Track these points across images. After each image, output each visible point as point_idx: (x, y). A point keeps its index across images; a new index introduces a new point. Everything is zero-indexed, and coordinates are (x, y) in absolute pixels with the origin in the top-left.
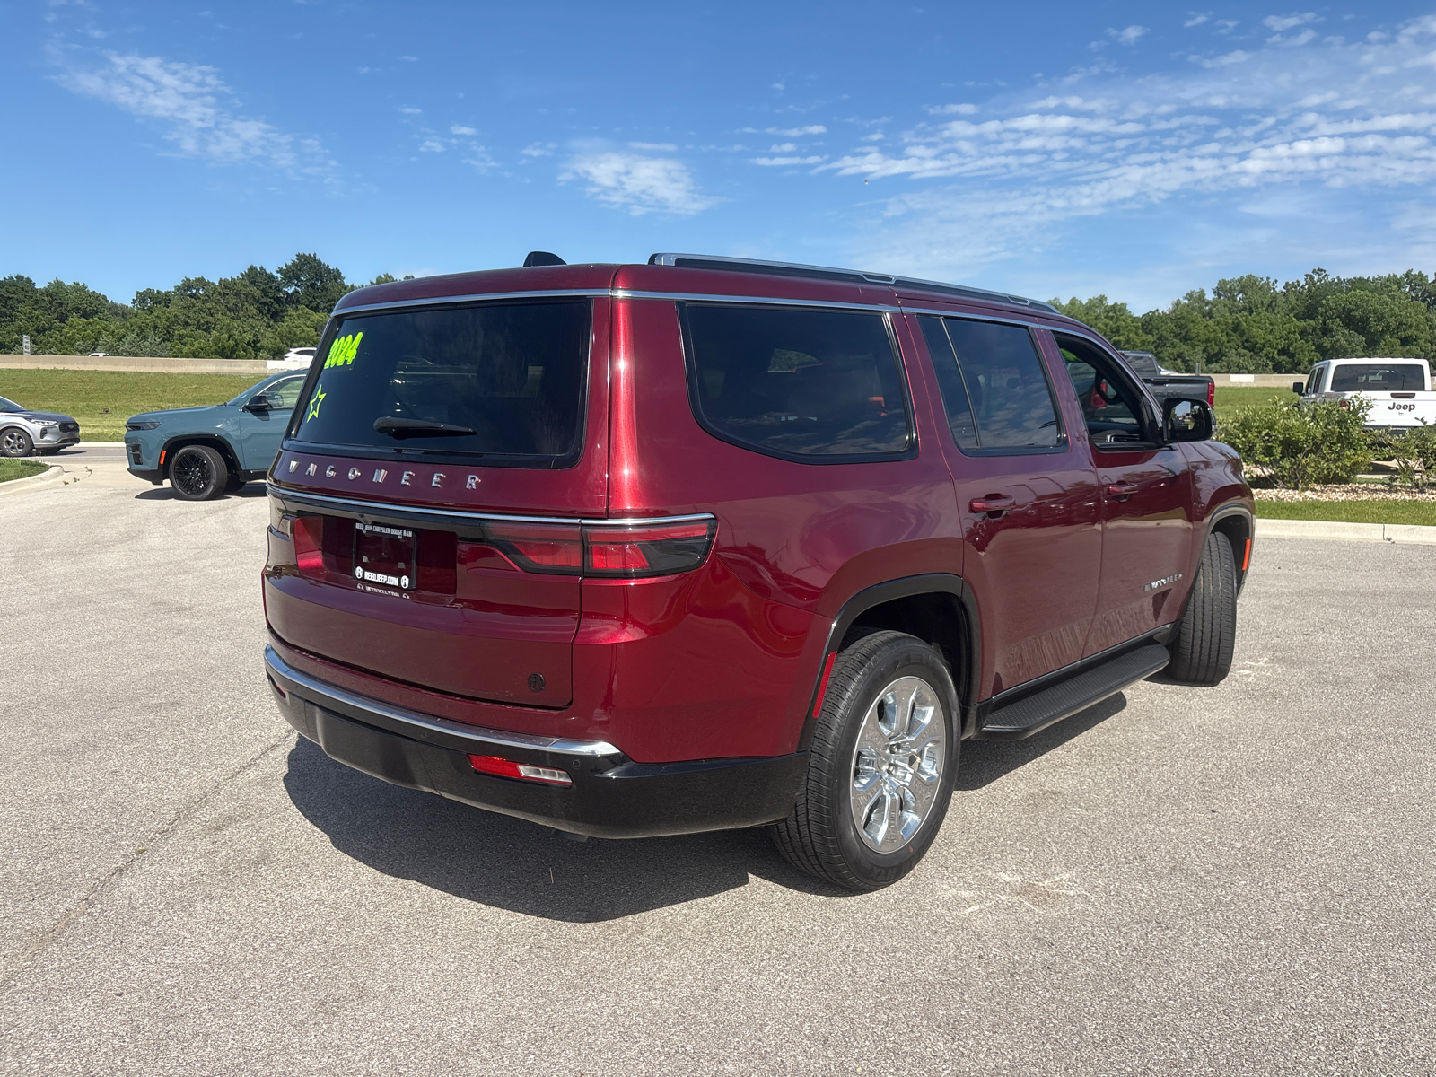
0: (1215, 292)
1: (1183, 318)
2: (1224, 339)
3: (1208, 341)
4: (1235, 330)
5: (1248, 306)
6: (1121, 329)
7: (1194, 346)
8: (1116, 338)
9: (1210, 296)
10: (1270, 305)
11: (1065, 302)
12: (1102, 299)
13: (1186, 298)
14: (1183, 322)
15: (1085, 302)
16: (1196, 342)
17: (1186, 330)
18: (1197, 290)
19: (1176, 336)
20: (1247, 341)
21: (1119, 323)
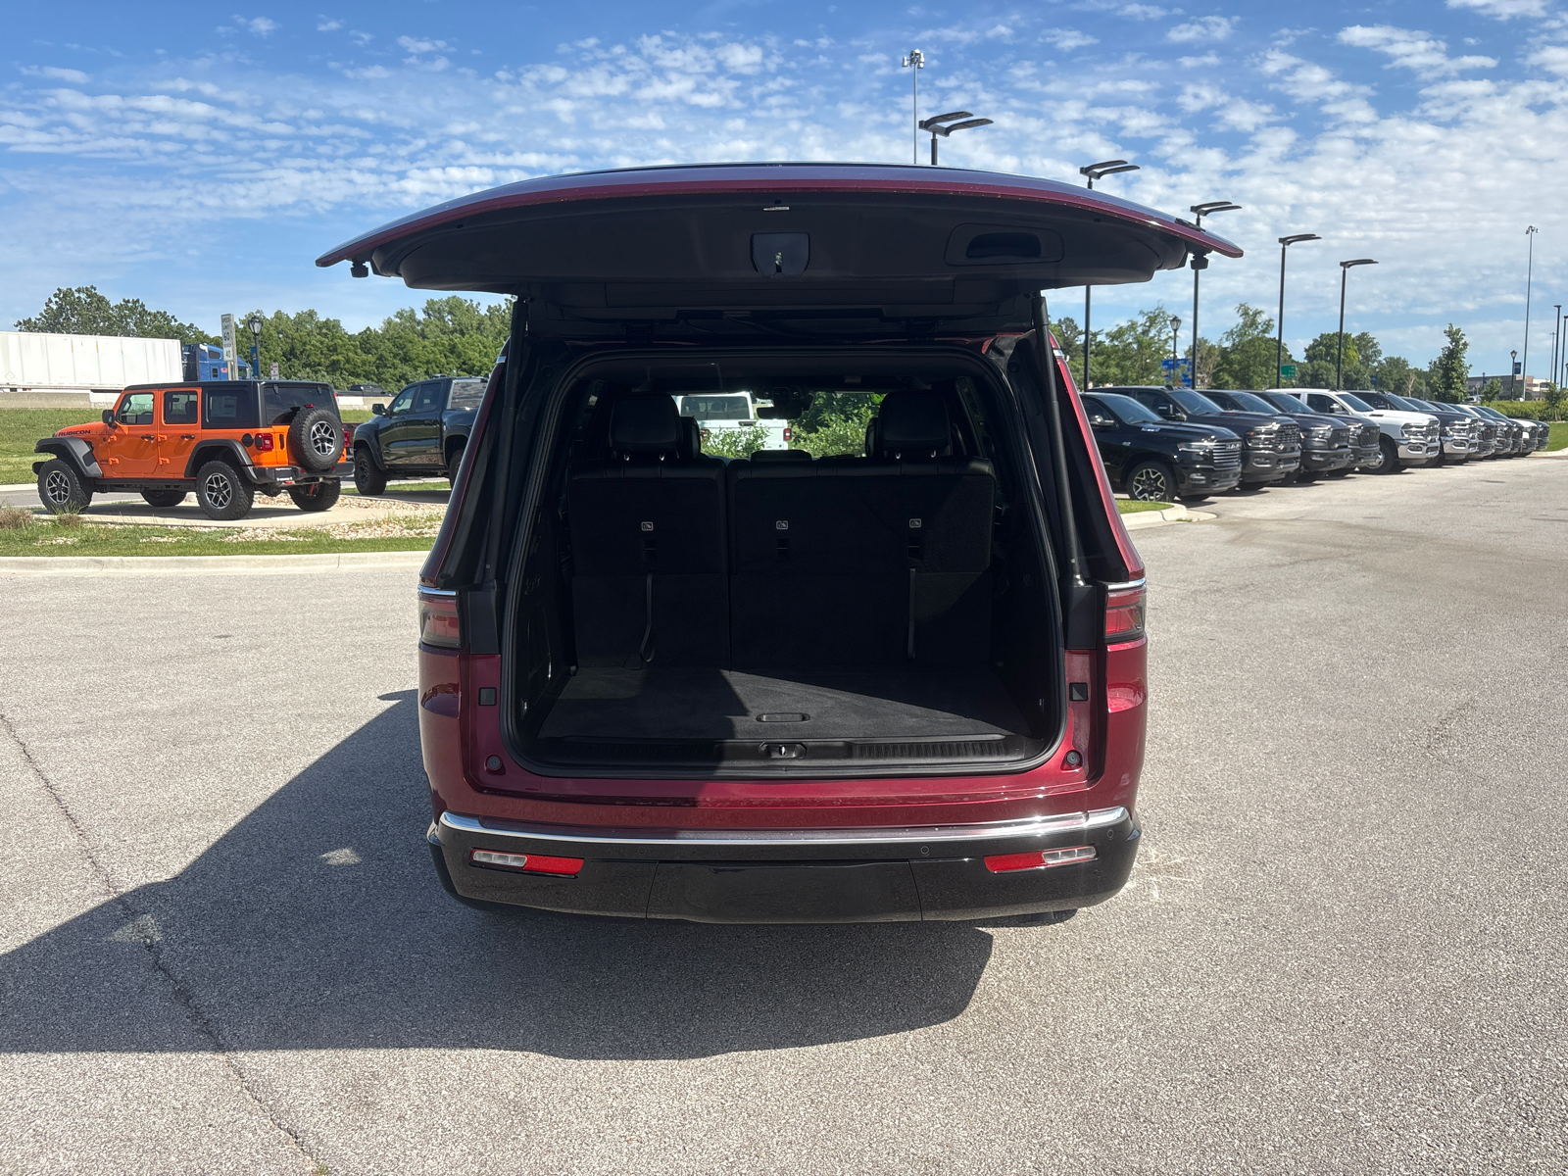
0: (425, 312)
1: (401, 337)
2: (444, 360)
3: (428, 362)
4: (452, 352)
5: (458, 328)
6: (339, 348)
7: (416, 368)
8: (335, 358)
9: (420, 316)
10: (478, 328)
11: (269, 315)
12: (311, 314)
13: (396, 317)
14: (401, 342)
15: (292, 316)
16: (417, 364)
17: (405, 350)
18: (407, 309)
19: (395, 357)
20: (464, 363)
21: (335, 341)
